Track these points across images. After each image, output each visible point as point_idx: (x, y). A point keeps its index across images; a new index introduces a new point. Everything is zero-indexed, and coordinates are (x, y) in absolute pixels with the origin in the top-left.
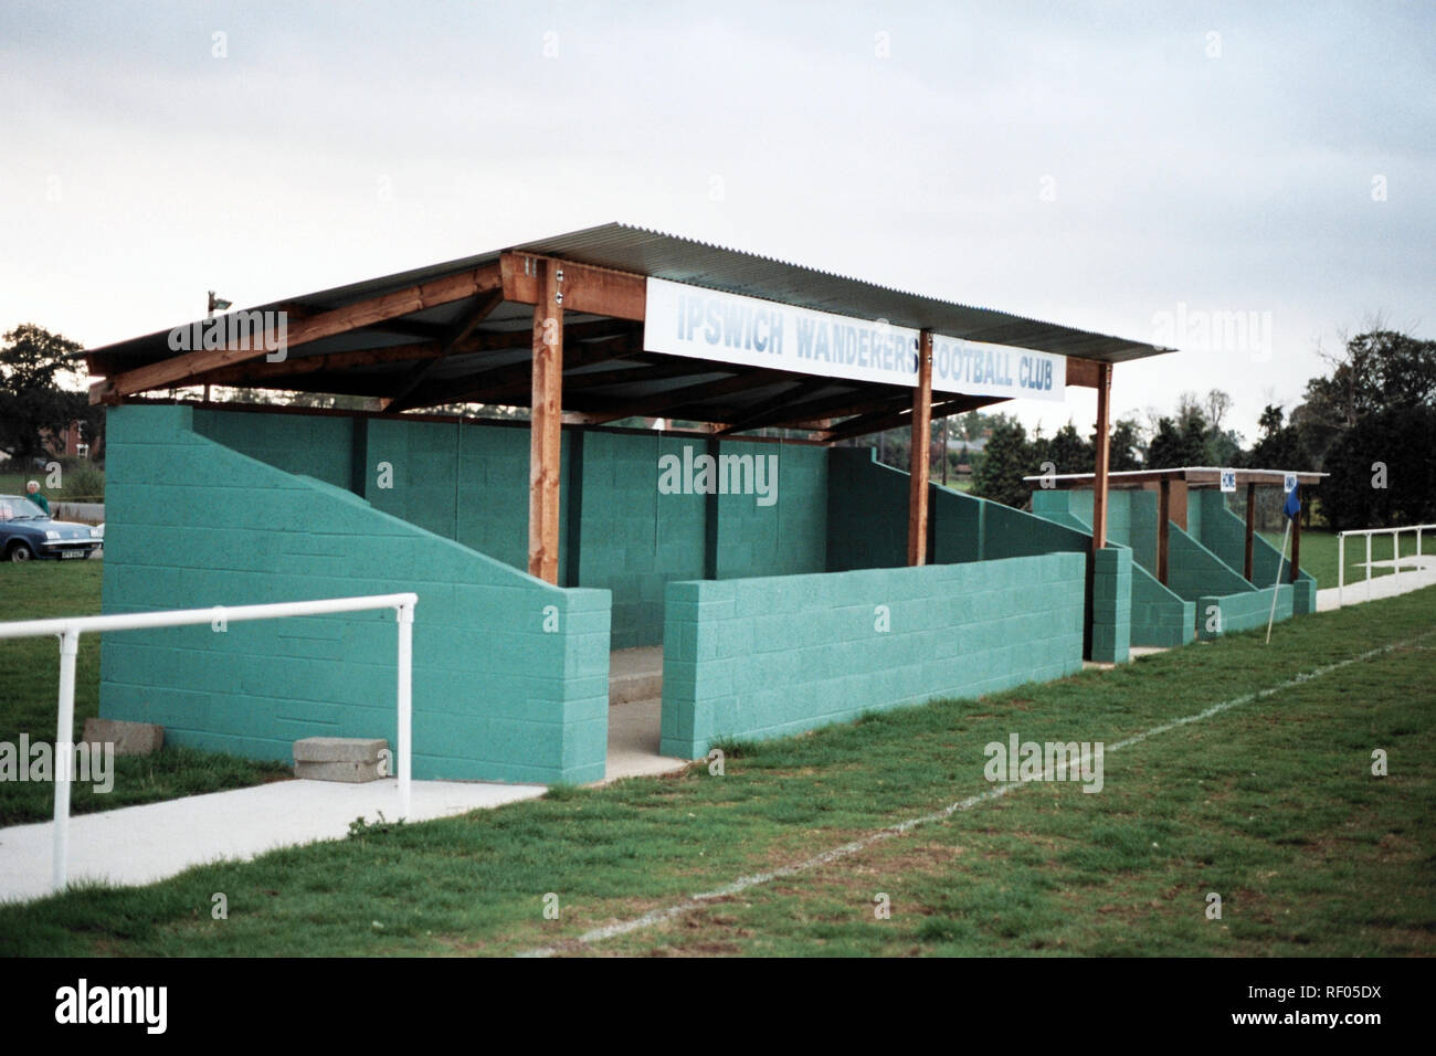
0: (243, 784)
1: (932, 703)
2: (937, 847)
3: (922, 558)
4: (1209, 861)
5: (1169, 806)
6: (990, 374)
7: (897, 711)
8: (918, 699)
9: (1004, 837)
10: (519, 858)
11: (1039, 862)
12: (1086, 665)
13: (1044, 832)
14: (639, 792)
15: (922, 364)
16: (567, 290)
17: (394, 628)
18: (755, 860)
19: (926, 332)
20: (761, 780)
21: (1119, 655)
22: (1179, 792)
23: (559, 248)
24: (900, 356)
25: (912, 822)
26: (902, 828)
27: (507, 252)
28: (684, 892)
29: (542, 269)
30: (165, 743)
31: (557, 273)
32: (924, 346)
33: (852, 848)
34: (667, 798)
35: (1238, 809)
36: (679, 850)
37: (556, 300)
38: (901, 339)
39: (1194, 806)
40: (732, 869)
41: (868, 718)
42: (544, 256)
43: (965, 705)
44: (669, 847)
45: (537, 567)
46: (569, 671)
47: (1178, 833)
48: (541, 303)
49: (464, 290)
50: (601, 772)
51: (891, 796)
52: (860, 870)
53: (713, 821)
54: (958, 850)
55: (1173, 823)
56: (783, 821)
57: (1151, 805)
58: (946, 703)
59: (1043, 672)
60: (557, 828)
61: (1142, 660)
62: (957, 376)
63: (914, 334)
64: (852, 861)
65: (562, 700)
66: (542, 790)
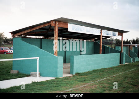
0: (25, 77)
1: (102, 69)
2: (95, 85)
3: (101, 53)
4: (125, 88)
5: (122, 81)
6: (109, 34)
7: (98, 69)
8: (100, 68)
9: (102, 84)
10: (48, 86)
11: (105, 88)
12: (120, 65)
13: (107, 84)
14: (66, 78)
15: (101, 33)
16: (58, 25)
17: (37, 61)
18: (74, 86)
19: (101, 29)
20: (79, 77)
21: (124, 64)
22: (124, 79)
23: (57, 20)
24: (98, 32)
25: (93, 82)
26: (92, 83)
27: (51, 21)
28: (64, 90)
29: (55, 22)
30: (19, 72)
31: (57, 23)
32: (101, 31)
33: (85, 85)
34: (68, 79)
35: (130, 81)
36: (67, 85)
37: (57, 26)
38: (98, 30)
39: (125, 81)
40: (71, 87)
41: (94, 70)
42: (55, 21)
43: (105, 69)
44: (65, 85)
45: (55, 54)
46: (58, 65)
47: (123, 84)
48: (55, 26)
49: (47, 25)
50: (62, 76)
51: (92, 79)
52: (85, 88)
53: (72, 82)
54: (97, 86)
55: (122, 83)
56: (79, 82)
57: (121, 81)
58: (103, 69)
59: (115, 65)
60: (54, 82)
61: (126, 64)
62: (105, 34)
63: (100, 30)
64: (85, 87)
65: (57, 68)
66: (55, 78)
